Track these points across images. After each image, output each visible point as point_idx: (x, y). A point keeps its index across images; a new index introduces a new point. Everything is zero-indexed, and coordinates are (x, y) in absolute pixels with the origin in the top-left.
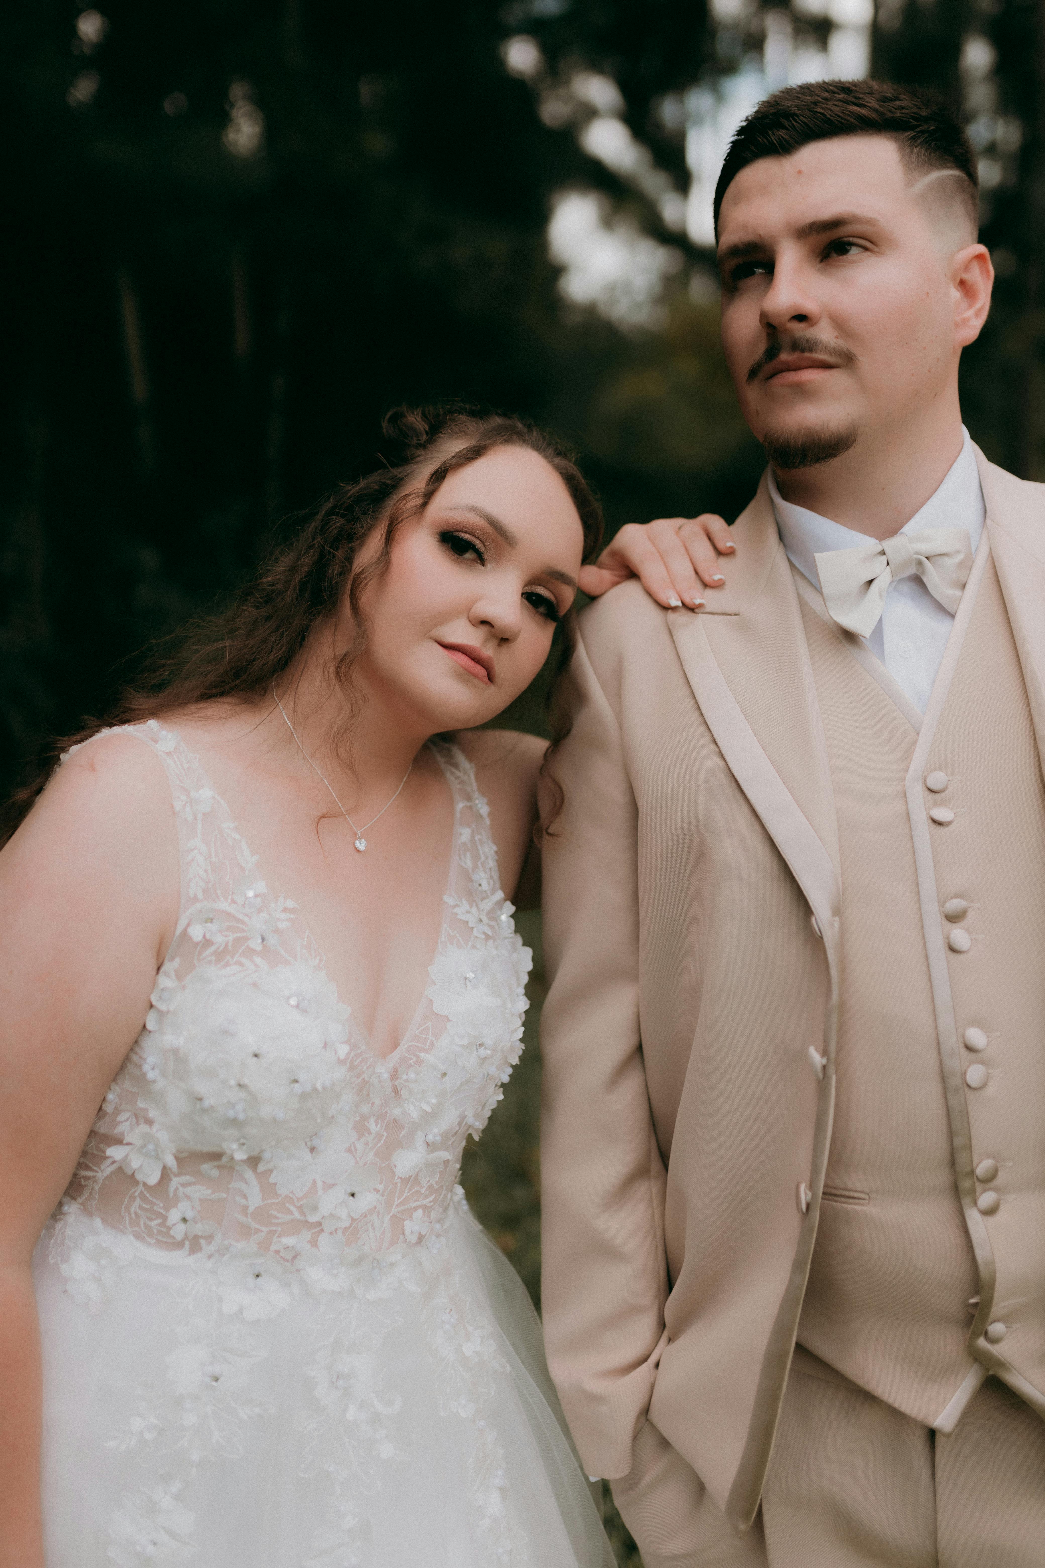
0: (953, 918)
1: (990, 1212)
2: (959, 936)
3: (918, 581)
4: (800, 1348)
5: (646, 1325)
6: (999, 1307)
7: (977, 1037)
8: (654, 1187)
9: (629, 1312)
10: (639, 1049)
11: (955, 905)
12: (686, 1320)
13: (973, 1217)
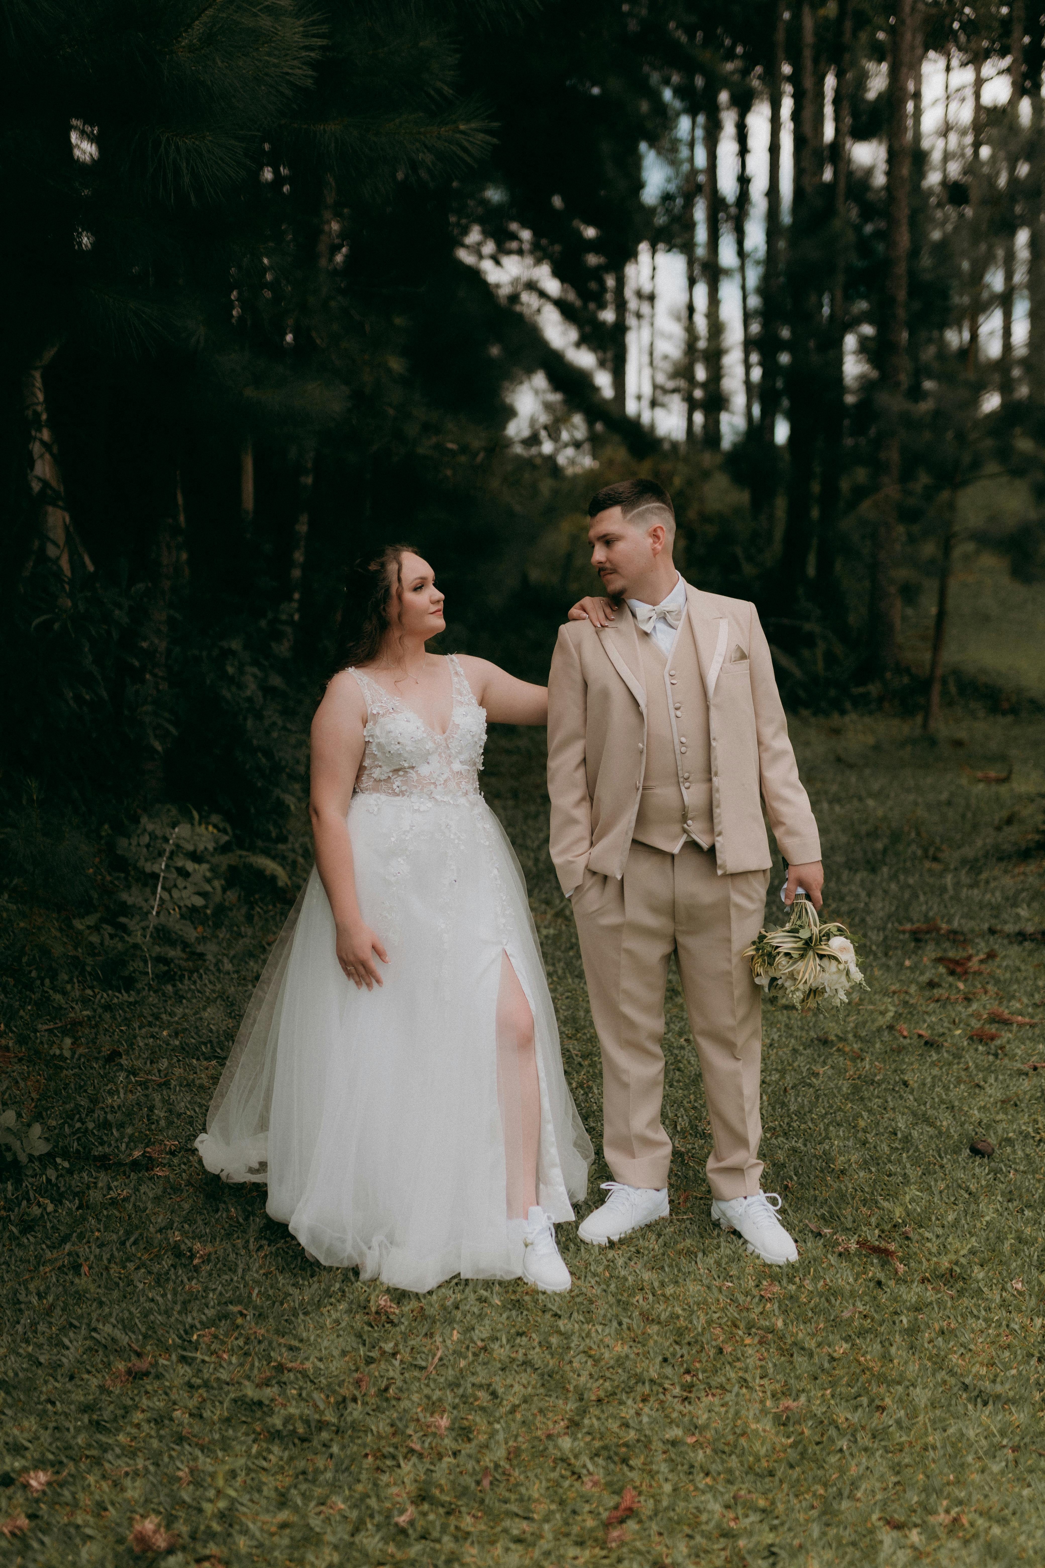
0: (677, 709)
1: (688, 788)
2: (679, 713)
3: (665, 618)
4: (634, 841)
5: (587, 843)
6: (690, 816)
7: (683, 740)
8: (588, 804)
9: (582, 839)
10: (584, 759)
11: (678, 705)
12: (600, 838)
13: (683, 789)
